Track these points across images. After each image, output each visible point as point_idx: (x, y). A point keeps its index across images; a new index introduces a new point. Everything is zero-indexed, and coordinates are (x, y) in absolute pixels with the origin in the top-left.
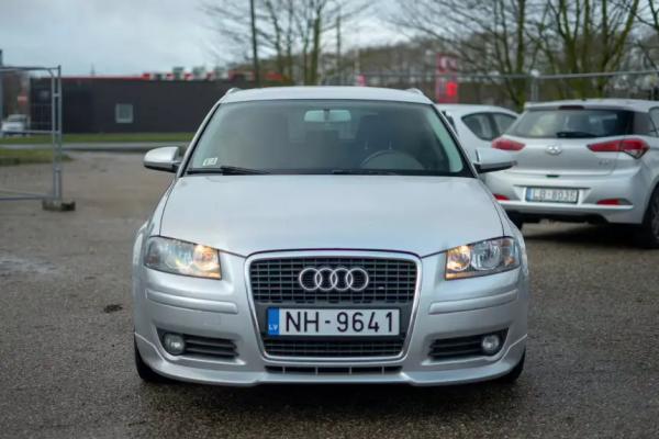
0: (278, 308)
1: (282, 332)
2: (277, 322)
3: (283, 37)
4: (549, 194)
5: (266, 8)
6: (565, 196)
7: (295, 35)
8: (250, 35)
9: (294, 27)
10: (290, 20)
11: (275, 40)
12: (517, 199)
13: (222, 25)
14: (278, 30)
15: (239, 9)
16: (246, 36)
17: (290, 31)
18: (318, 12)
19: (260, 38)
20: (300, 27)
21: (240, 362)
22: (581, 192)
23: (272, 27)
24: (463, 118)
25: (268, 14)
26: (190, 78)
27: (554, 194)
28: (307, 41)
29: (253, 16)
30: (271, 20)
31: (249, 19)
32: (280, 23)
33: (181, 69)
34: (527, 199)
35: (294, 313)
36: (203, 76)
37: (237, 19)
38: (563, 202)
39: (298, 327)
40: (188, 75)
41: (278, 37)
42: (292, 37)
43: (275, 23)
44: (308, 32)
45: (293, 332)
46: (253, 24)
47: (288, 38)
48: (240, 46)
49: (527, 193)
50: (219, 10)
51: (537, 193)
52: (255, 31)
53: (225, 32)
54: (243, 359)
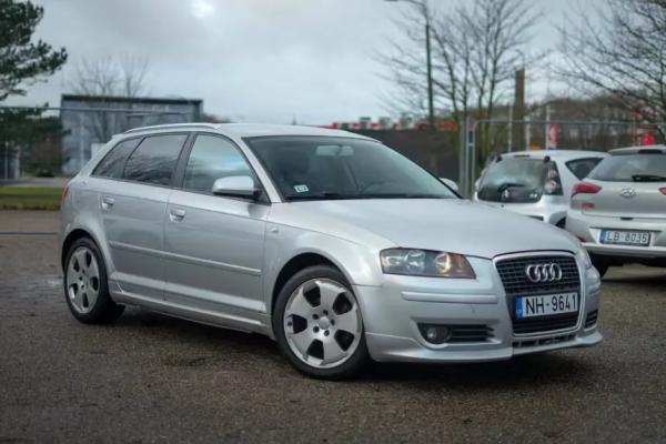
0: (521, 296)
1: (525, 315)
2: (521, 308)
3: (460, 87)
4: (622, 237)
5: (443, 59)
6: (637, 238)
7: (472, 85)
8: (426, 85)
9: (470, 77)
10: (466, 70)
11: (450, 90)
12: (592, 240)
13: (398, 75)
14: (454, 80)
15: (415, 59)
16: (422, 86)
17: (466, 81)
18: (495, 63)
19: (435, 87)
20: (475, 78)
21: (495, 341)
22: (653, 234)
23: (448, 77)
24: (568, 164)
25: (444, 65)
26: (377, 128)
27: (628, 236)
28: (482, 92)
29: (429, 66)
30: (448, 71)
31: (425, 70)
32: (455, 72)
33: (368, 119)
34: (602, 242)
35: (530, 299)
36: (390, 125)
37: (413, 69)
38: (635, 245)
39: (533, 310)
40: (374, 125)
41: (454, 87)
42: (468, 88)
43: (451, 74)
44: (484, 83)
45: (531, 314)
46: (429, 74)
47: (465, 89)
48: (416, 96)
49: (602, 235)
50: (395, 60)
51: (612, 235)
52: (430, 81)
53: (402, 82)
54: (498, 339)
